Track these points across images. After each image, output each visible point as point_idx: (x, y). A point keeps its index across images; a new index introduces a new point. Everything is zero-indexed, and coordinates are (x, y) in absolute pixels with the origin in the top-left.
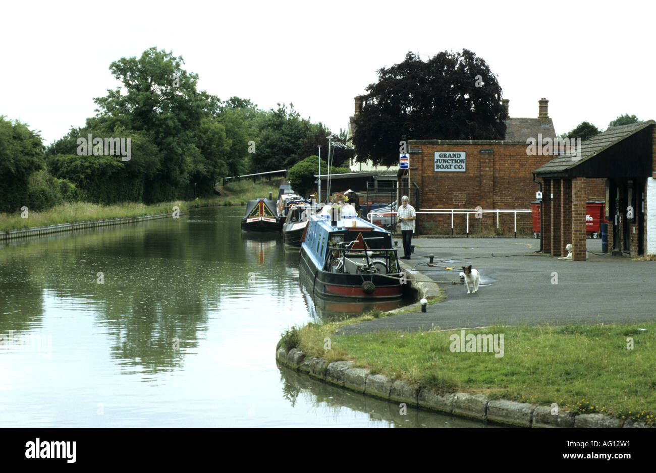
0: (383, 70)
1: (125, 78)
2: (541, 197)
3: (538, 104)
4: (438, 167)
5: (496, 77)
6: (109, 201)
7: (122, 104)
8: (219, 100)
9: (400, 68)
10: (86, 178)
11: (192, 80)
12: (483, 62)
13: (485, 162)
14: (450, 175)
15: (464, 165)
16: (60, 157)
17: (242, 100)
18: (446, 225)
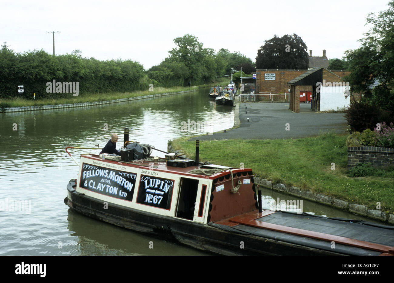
0: (266, 41)
1: (178, 44)
2: (290, 91)
3: (323, 52)
4: (266, 78)
5: (305, 43)
6: (170, 87)
7: (177, 53)
8: (214, 50)
9: (272, 40)
10: (161, 79)
11: (201, 45)
12: (300, 38)
13: (282, 77)
14: (270, 81)
15: (275, 78)
16: (153, 72)
17: (225, 49)
18: (268, 98)
